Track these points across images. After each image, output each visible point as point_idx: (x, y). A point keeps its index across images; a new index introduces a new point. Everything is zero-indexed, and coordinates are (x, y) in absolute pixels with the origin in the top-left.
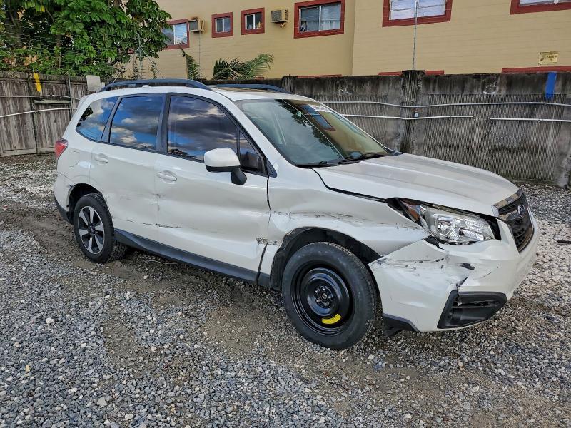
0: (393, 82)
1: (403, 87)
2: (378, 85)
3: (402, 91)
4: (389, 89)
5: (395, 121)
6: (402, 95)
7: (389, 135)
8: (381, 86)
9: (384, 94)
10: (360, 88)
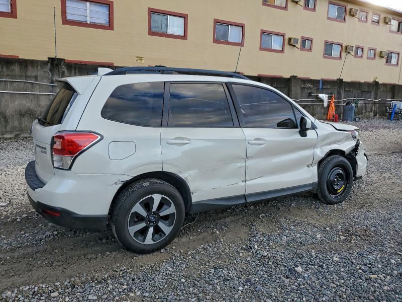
0: (41, 66)
1: (51, 70)
2: (26, 66)
3: (50, 73)
4: (38, 71)
5: (47, 97)
6: (50, 76)
7: (43, 107)
8: (30, 68)
9: (34, 74)
10: (7, 67)
